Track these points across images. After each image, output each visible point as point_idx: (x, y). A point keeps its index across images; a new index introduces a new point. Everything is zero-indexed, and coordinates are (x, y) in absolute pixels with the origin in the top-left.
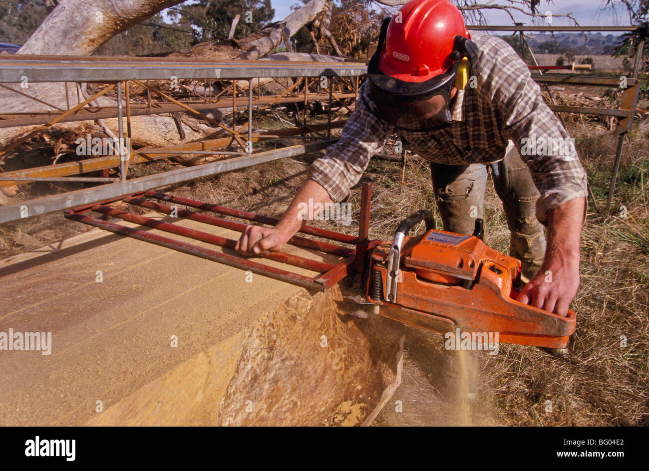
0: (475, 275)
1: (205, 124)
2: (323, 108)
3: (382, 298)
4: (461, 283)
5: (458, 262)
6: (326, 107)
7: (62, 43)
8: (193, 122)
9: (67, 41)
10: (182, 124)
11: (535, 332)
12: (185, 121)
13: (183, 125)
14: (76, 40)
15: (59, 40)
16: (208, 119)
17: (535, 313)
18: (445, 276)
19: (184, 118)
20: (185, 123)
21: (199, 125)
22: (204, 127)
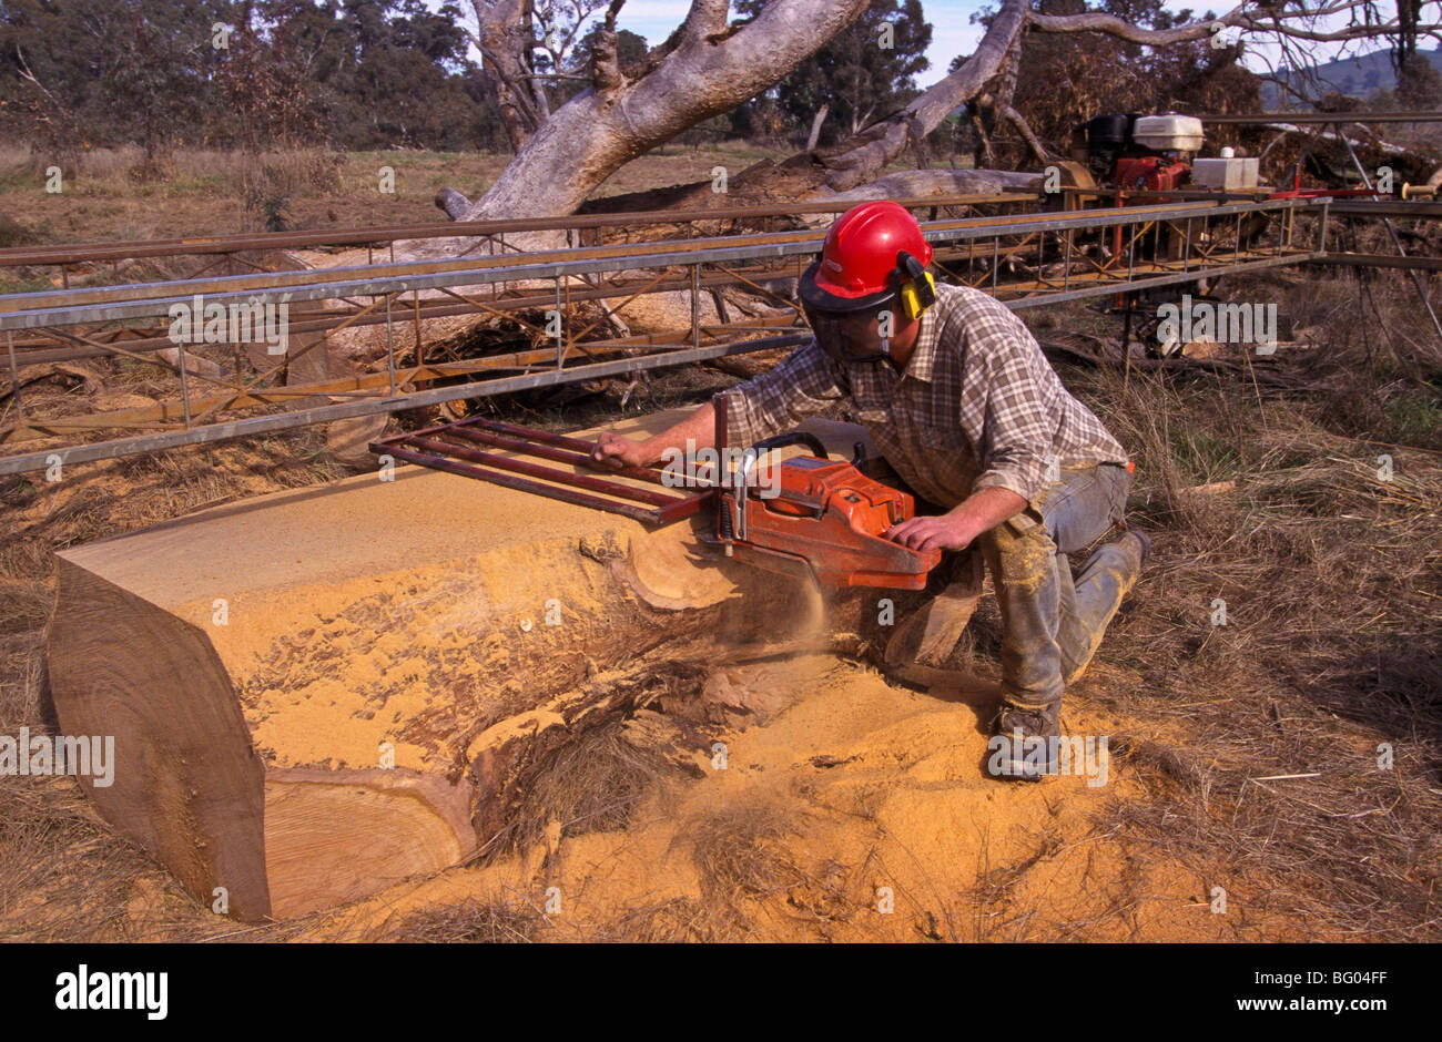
0: (824, 502)
1: (764, 302)
2: (1012, 268)
3: (733, 536)
4: (813, 513)
5: (807, 488)
6: (1017, 266)
7: (551, 180)
8: (743, 299)
9: (556, 179)
10: (726, 302)
11: (888, 570)
12: (731, 297)
13: (727, 306)
14: (570, 175)
15: (546, 176)
16: (767, 294)
17: (884, 544)
18: (796, 506)
19: (729, 292)
20: (730, 302)
21: (752, 304)
22: (762, 307)
